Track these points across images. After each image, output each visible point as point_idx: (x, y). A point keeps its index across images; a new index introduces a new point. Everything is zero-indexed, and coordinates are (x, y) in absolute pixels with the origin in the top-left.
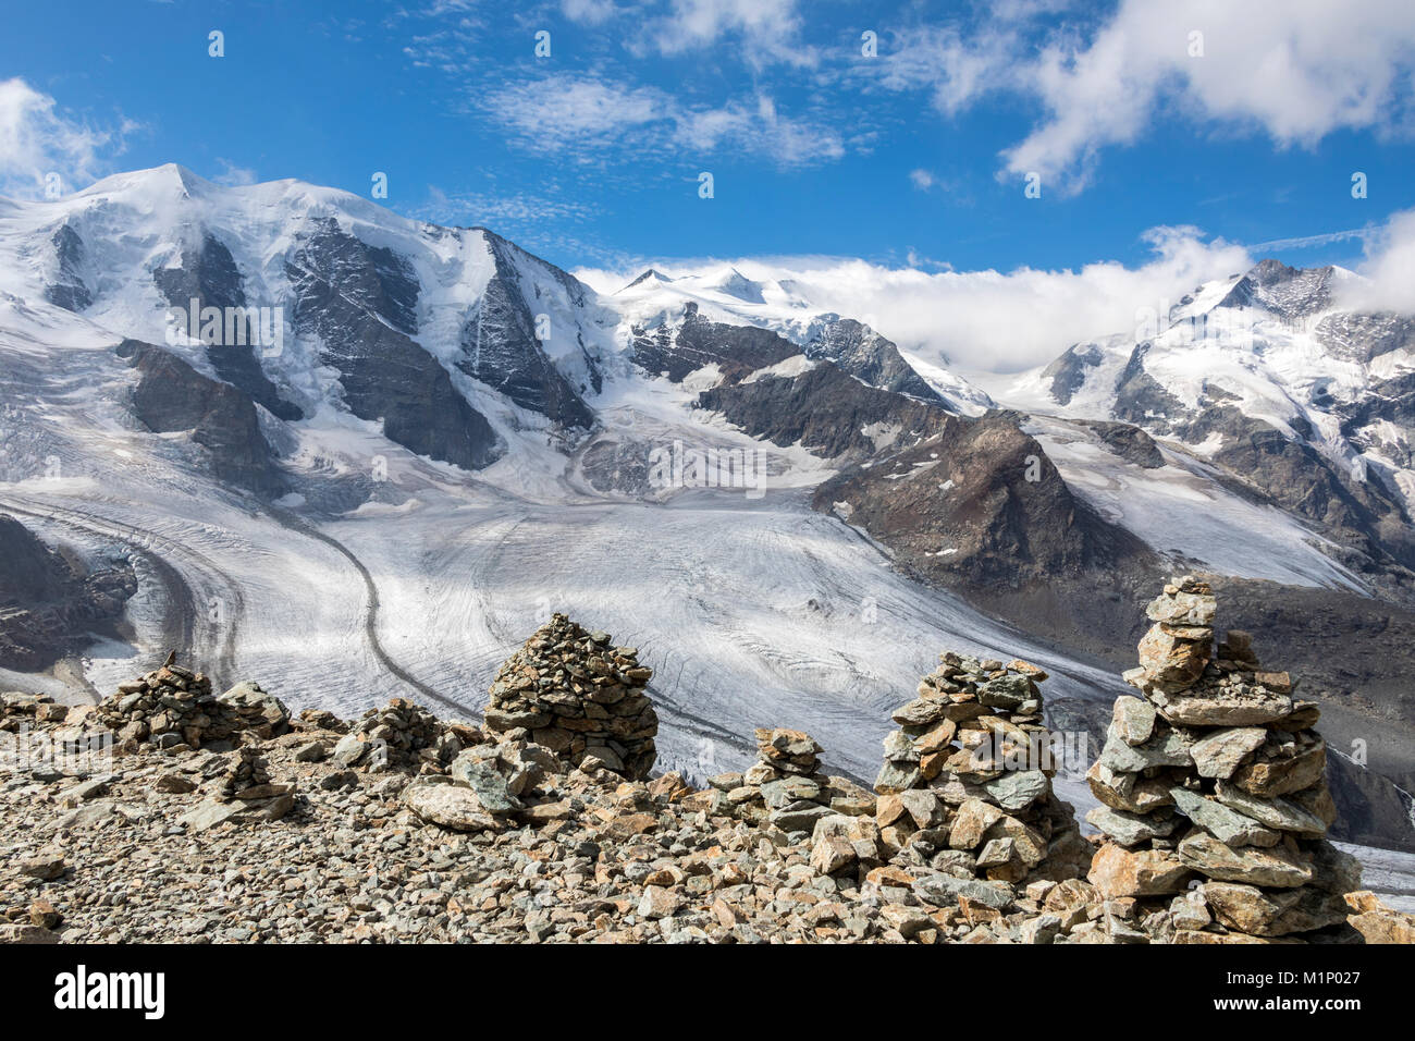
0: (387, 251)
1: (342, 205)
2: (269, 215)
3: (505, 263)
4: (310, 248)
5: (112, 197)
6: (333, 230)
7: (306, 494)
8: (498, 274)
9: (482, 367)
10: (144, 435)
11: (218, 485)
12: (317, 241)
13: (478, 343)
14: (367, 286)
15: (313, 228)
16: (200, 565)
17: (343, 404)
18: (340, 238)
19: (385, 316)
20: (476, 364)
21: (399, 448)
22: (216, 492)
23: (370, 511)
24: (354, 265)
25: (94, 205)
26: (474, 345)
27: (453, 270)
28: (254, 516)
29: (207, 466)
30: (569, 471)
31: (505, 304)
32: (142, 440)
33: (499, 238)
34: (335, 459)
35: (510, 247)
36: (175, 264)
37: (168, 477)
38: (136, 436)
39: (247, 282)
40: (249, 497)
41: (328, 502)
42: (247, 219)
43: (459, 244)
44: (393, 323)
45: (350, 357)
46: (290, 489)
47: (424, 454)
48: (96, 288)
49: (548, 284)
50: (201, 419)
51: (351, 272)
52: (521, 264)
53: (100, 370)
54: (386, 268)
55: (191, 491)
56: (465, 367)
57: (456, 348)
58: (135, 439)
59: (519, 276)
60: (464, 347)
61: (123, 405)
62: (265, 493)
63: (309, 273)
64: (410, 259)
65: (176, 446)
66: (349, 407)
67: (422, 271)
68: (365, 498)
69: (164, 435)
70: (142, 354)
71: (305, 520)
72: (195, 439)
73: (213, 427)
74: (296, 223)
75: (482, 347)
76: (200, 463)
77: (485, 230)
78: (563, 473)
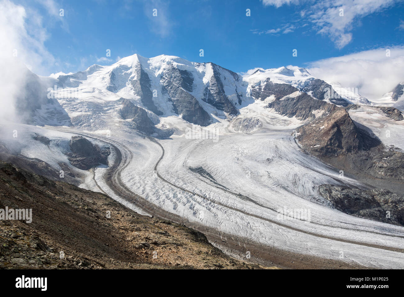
0: (186, 71)
1: (175, 60)
2: (157, 65)
3: (216, 71)
4: (166, 72)
5: (123, 64)
6: (172, 67)
7: (158, 133)
8: (214, 74)
9: (208, 99)
10: (123, 120)
11: (137, 131)
12: (168, 70)
13: (208, 93)
14: (180, 81)
15: (168, 66)
16: (125, 149)
17: (173, 111)
18: (174, 69)
19: (184, 88)
20: (207, 99)
21: (185, 121)
22: (136, 133)
23: (173, 137)
24: (177, 75)
25: (118, 66)
26: (207, 94)
27: (204, 73)
28: (144, 138)
29: (135, 127)
30: (228, 126)
31: (215, 82)
32: (122, 121)
33: (215, 64)
34: (167, 124)
35: (218, 67)
36: (135, 79)
37: (125, 130)
38: (121, 120)
39: (151, 82)
40: (145, 134)
41: (163, 135)
42: (153, 66)
43: (204, 67)
44: (186, 89)
45: (175, 99)
46: (155, 132)
47: (192, 123)
48: (118, 86)
49: (227, 74)
50: (134, 116)
51: (176, 77)
52: (221, 71)
53: (115, 106)
54: (185, 75)
55: (130, 133)
56: (204, 100)
57: (202, 95)
58: (120, 121)
59: (220, 74)
60: (204, 95)
61: (118, 113)
62: (148, 133)
63: (166, 78)
64: (192, 73)
65: (129, 122)
66: (174, 112)
67: (195, 76)
68: (173, 133)
69: (127, 120)
70: (123, 101)
71: (156, 139)
72: (133, 121)
73: (137, 118)
74: (164, 66)
75: (209, 94)
76: (134, 126)
77: (211, 63)
78: (227, 126)
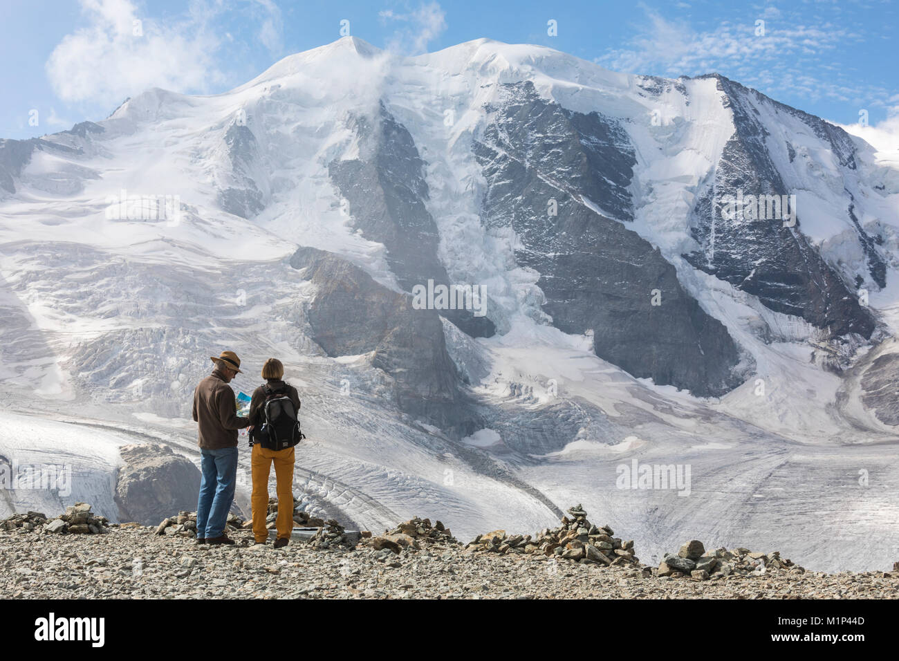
0: (594, 116)
1: (541, 65)
2: (455, 86)
3: (746, 118)
4: (502, 121)
5: (284, 83)
6: (529, 96)
7: (501, 430)
8: (738, 133)
9: (718, 259)
10: (320, 360)
11: (400, 419)
12: (510, 113)
13: (713, 227)
14: (570, 163)
15: (506, 95)
16: (382, 519)
17: (543, 315)
18: (538, 105)
19: (593, 200)
20: (710, 255)
21: (614, 369)
22: (399, 429)
23: (578, 452)
24: (555, 138)
25: (267, 93)
26: (707, 230)
27: (677, 134)
28: (442, 458)
29: (388, 396)
30: (842, 396)
31: (747, 172)
32: (318, 367)
33: (739, 85)
34: (534, 384)
35: (752, 97)
36: (351, 155)
37: (345, 410)
38: (311, 361)
39: (430, 169)
40: (435, 435)
41: (528, 440)
42: (429, 93)
43: (684, 99)
44: (603, 208)
45: (551, 255)
46: (482, 424)
47: (645, 377)
48: (269, 189)
49: (806, 141)
50: (380, 339)
51: (550, 146)
52: (767, 118)
53: (273, 285)
54: (593, 138)
55: (371, 427)
56: (696, 260)
57: (684, 235)
58: (310, 365)
59: (766, 134)
60: (695, 233)
61: (297, 325)
62: (453, 428)
63: (501, 153)
64: (623, 124)
65: (355, 372)
66: (550, 319)
67: (639, 140)
68: (572, 434)
69: (341, 360)
70: (317, 264)
71: (500, 463)
72: (375, 364)
73: (394, 348)
74: (488, 92)
75: (718, 231)
76: (380, 393)
77: (719, 77)
78: (834, 400)
